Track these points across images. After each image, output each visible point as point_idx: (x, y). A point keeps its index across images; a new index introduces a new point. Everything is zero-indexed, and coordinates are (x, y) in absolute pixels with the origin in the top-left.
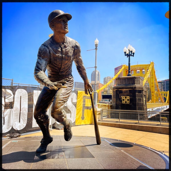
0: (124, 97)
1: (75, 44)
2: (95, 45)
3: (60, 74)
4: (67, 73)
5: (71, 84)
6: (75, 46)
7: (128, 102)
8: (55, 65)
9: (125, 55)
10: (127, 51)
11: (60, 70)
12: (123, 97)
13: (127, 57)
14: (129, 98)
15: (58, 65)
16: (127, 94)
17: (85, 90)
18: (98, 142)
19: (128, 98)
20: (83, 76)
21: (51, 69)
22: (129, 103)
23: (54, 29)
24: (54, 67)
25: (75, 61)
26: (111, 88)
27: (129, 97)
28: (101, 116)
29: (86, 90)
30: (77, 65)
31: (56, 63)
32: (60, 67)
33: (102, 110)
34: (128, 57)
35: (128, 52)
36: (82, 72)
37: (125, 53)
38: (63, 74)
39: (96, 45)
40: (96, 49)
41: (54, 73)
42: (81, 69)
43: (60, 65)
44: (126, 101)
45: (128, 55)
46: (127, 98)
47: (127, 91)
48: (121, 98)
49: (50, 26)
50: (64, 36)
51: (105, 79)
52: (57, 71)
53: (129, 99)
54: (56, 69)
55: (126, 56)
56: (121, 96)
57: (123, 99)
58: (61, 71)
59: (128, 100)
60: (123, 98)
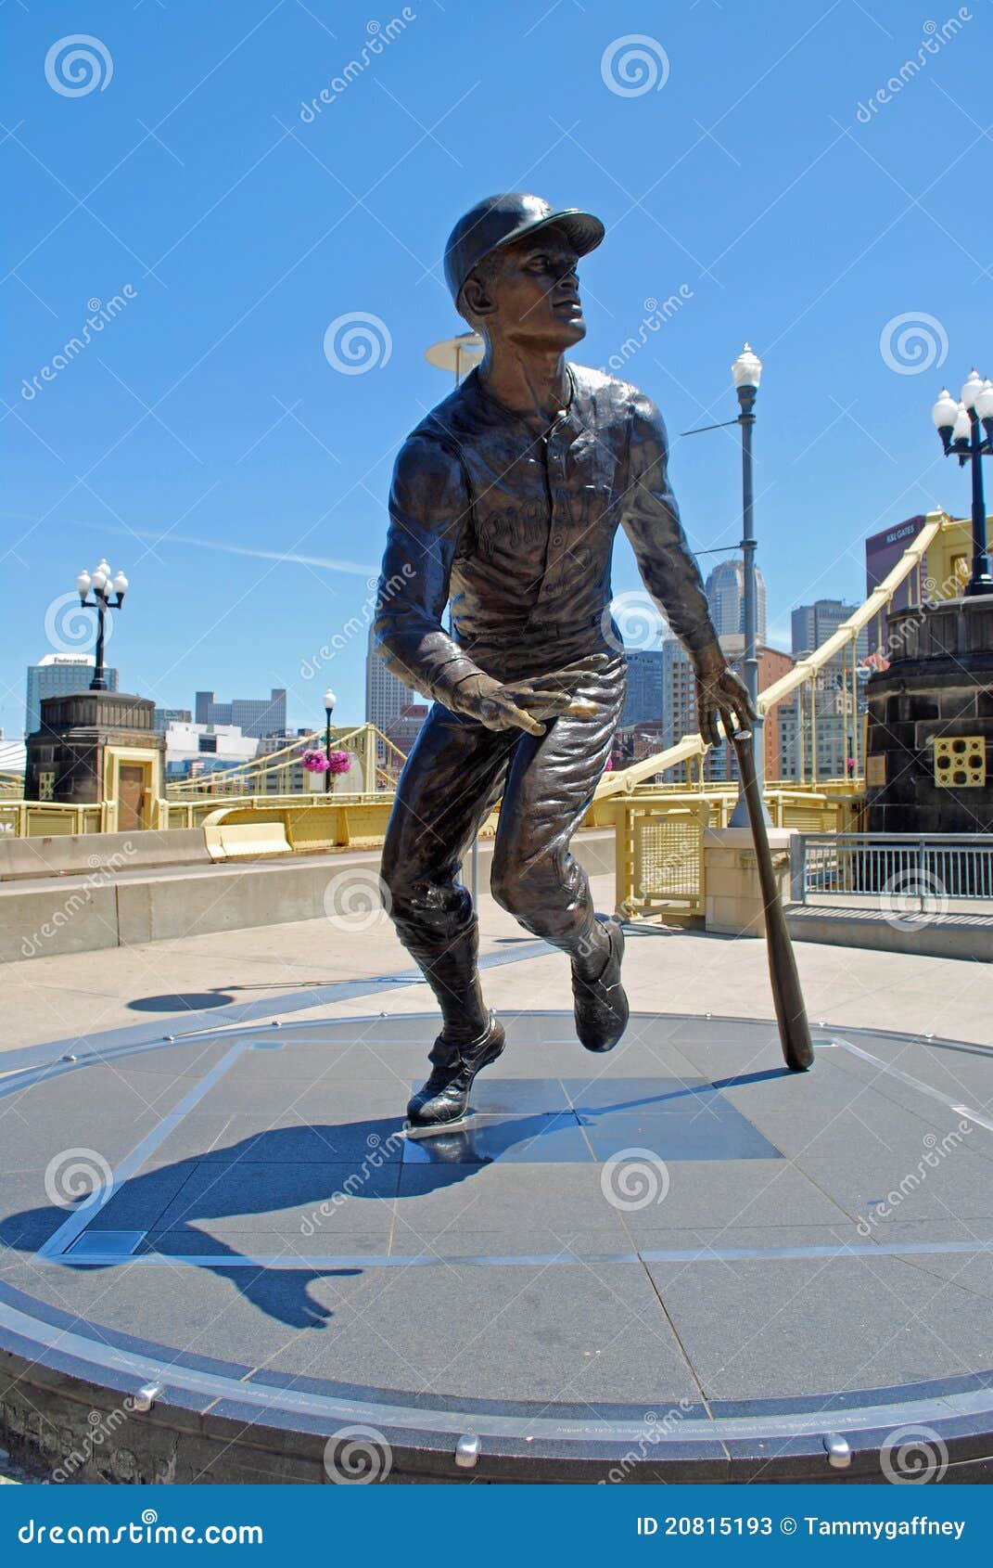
0: (950, 741)
1: (632, 409)
2: (736, 396)
3: (536, 617)
4: (579, 607)
5: (610, 684)
6: (628, 422)
7: (976, 777)
8: (505, 563)
9: (948, 450)
10: (956, 417)
11: (536, 592)
12: (939, 746)
13: (962, 463)
14: (982, 747)
15: (525, 562)
16: (965, 725)
17: (701, 714)
18: (797, 1058)
19: (975, 746)
20: (686, 624)
21: (478, 592)
22: (981, 783)
23: (489, 324)
24: (500, 576)
25: (630, 521)
26: (849, 679)
27: (981, 740)
28: (792, 878)
29: (709, 714)
30: (646, 550)
31: (511, 552)
32: (534, 572)
33: (804, 838)
34: (969, 463)
35: (963, 428)
36: (678, 597)
37: (946, 432)
38: (554, 617)
39: (747, 394)
40: (746, 419)
41: (495, 616)
42: (668, 578)
43: (536, 557)
44: (960, 768)
45: (970, 450)
46: (968, 746)
47: (968, 700)
48: (928, 754)
49: (458, 306)
50: (555, 361)
51: (798, 617)
52: (514, 600)
53: (981, 753)
54: (509, 590)
55: (955, 457)
56: (923, 738)
57: (938, 754)
58: (543, 596)
59: (975, 762)
60: (937, 748)
